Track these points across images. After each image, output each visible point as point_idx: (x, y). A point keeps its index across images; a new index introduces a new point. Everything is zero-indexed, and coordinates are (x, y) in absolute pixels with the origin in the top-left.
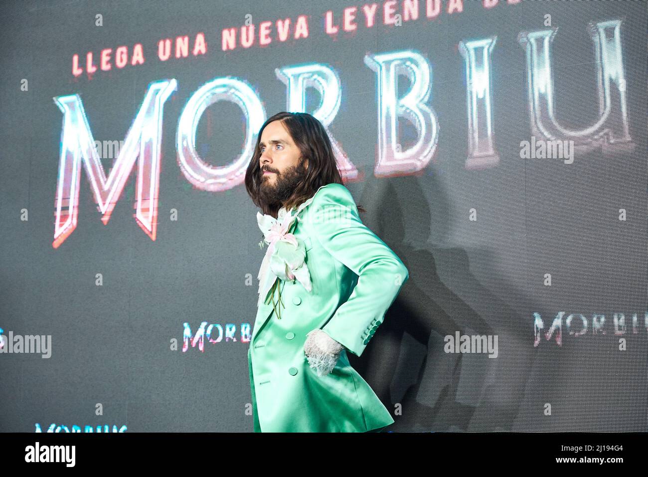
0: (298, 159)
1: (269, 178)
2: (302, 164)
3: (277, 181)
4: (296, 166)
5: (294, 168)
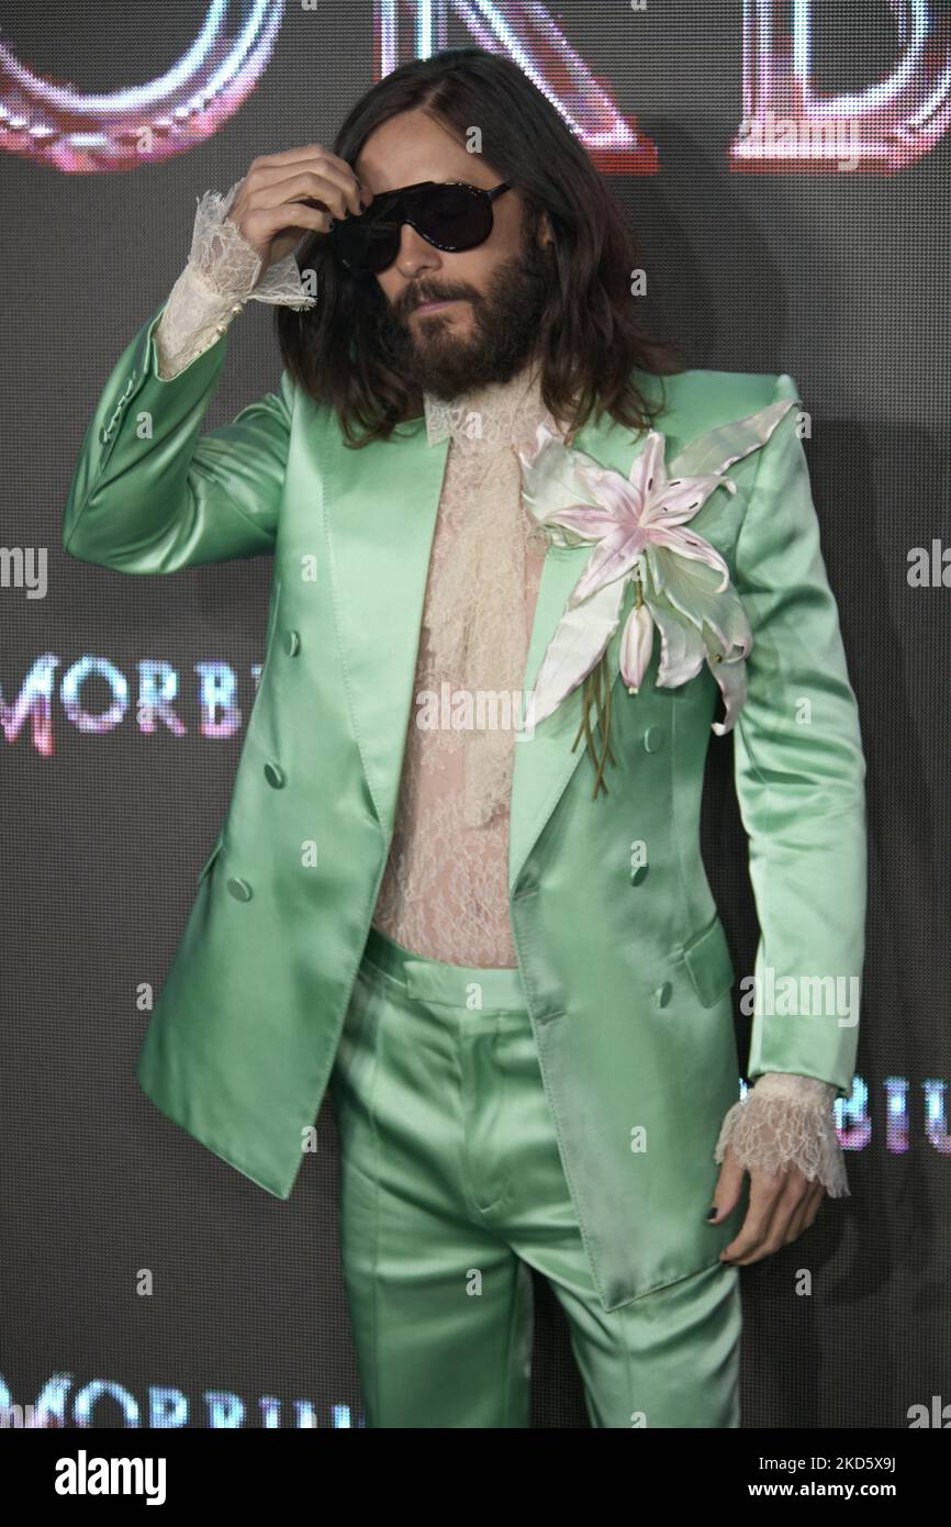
1: (450, 322)
2: (532, 242)
3: (479, 323)
4: (519, 253)
5: (516, 262)
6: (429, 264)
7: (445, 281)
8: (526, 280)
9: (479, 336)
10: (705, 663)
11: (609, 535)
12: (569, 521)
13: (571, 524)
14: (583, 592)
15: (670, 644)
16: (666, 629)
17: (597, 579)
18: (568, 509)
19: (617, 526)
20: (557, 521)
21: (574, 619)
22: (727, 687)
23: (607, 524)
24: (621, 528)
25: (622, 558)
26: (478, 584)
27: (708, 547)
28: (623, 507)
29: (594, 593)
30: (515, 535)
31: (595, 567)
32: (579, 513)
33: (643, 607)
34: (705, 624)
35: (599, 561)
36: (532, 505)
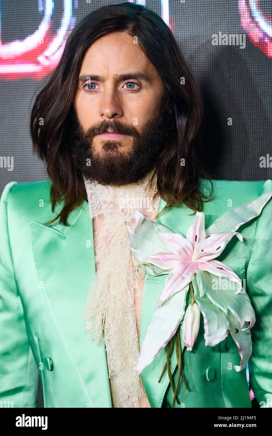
1: (120, 145)
6: (118, 113)
10: (229, 332)
11: (176, 267)
12: (155, 261)
13: (156, 263)
14: (163, 299)
15: (209, 322)
16: (207, 315)
17: (171, 289)
18: (155, 255)
19: (180, 262)
20: (149, 261)
21: (162, 312)
22: (241, 346)
23: (175, 261)
24: (183, 263)
25: (184, 278)
26: (109, 296)
27: (229, 270)
28: (183, 252)
29: (169, 298)
30: (129, 271)
31: (169, 284)
32: (160, 257)
33: (195, 304)
34: (229, 311)
35: (171, 281)
36: (136, 253)
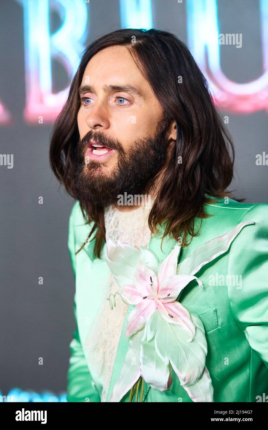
0: (156, 124)
2: (163, 134)
3: (119, 166)
4: (153, 137)
5: (150, 140)
6: (102, 124)
7: (108, 136)
8: (152, 152)
9: (116, 174)
